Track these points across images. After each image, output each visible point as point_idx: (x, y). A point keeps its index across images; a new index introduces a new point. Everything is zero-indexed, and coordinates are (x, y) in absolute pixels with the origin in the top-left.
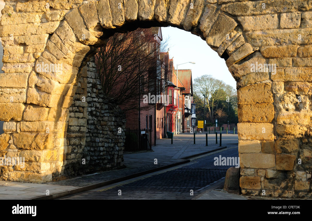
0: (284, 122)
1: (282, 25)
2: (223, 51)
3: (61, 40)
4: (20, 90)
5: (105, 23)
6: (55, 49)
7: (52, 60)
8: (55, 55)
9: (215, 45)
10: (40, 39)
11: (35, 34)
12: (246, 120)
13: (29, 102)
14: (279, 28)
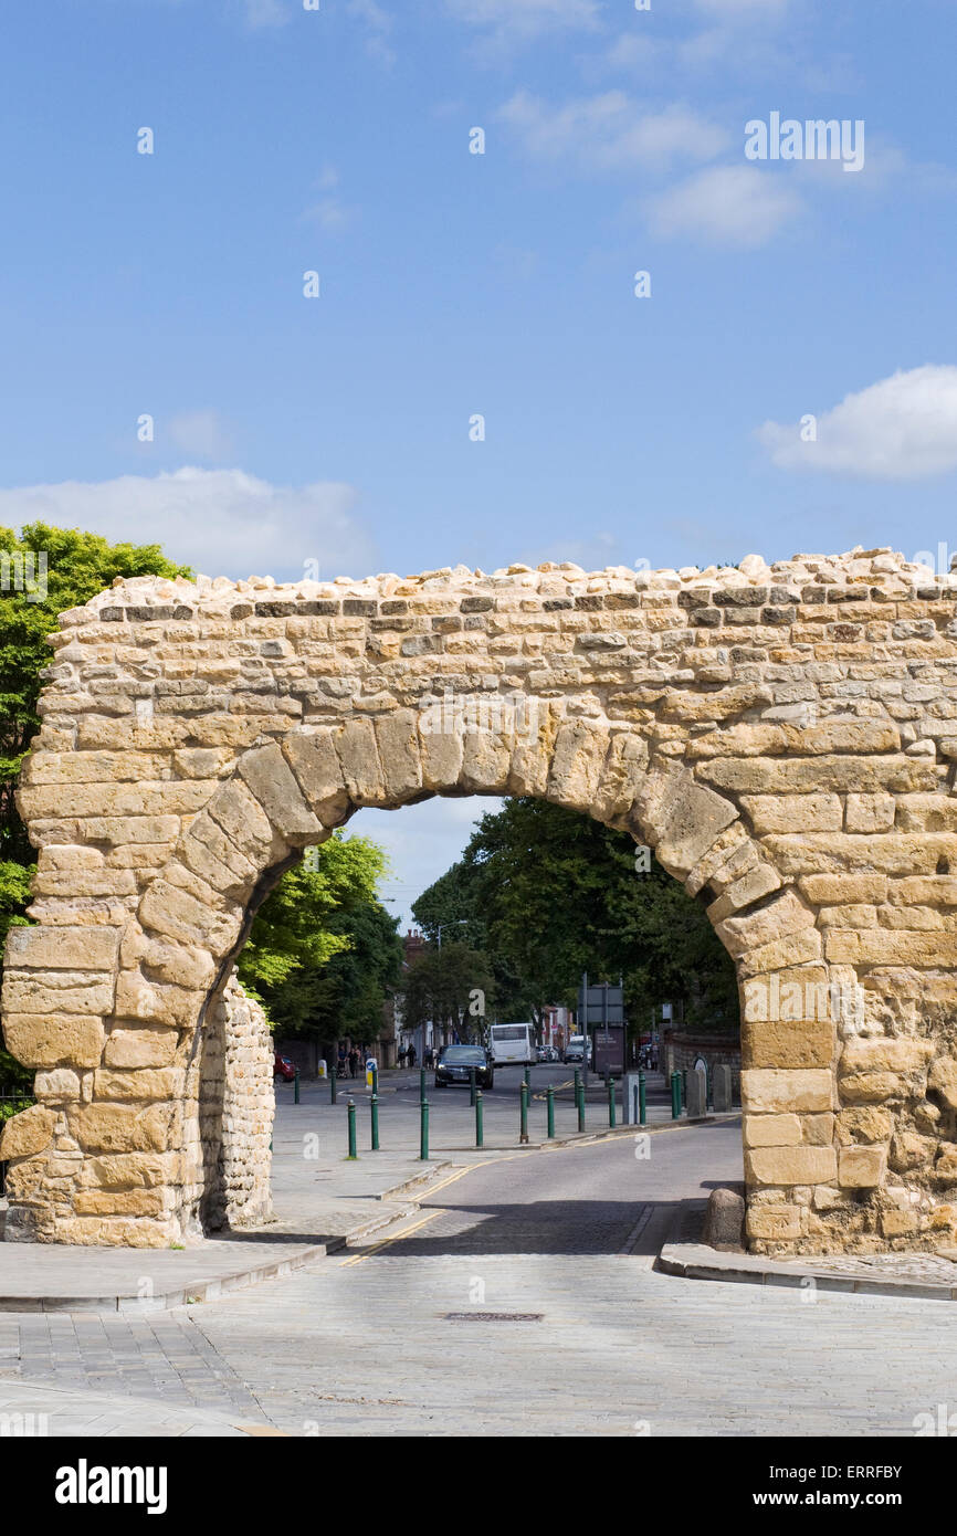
0: (857, 1066)
1: (852, 822)
2: (702, 881)
3: (227, 834)
4: (94, 977)
5: (362, 791)
6: (207, 858)
7: (197, 891)
8: (207, 876)
9: (682, 865)
10: (158, 829)
11: (141, 814)
12: (765, 1063)
13: (119, 1012)
14: (845, 829)
